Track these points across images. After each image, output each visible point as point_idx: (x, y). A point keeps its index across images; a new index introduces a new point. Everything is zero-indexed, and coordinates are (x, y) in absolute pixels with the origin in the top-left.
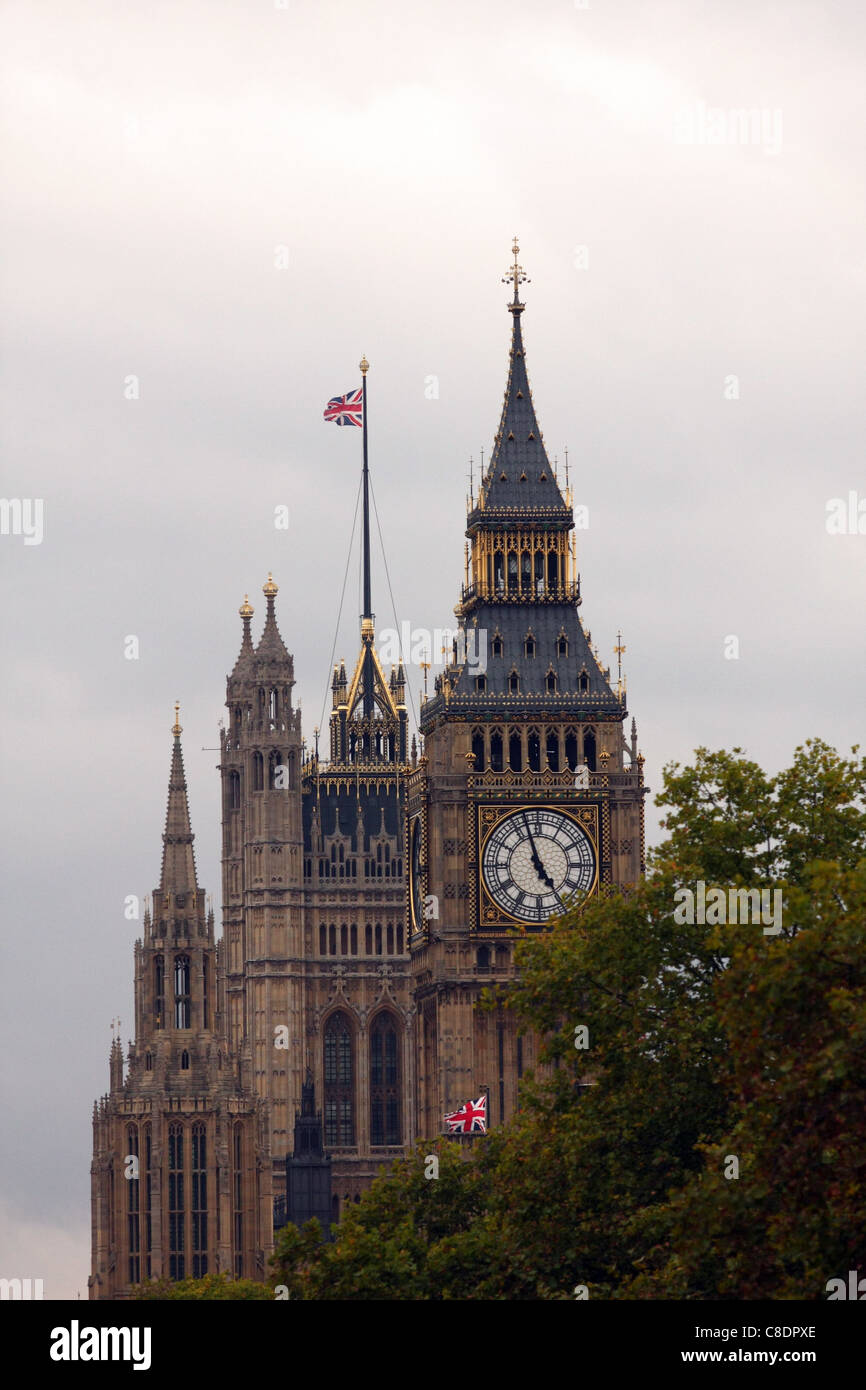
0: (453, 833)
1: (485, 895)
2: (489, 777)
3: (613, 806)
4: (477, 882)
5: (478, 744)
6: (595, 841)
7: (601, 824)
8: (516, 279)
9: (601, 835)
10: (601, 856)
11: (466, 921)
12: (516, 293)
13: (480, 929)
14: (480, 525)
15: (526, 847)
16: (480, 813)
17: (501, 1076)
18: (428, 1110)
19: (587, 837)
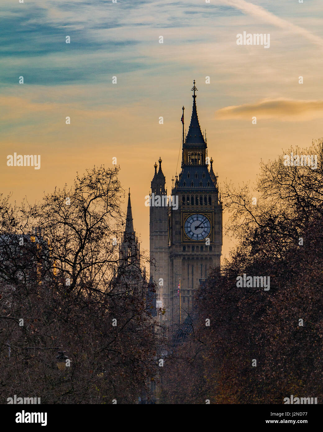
0: (178, 220)
1: (185, 234)
2: (186, 206)
3: (215, 213)
4: (183, 231)
6: (211, 222)
7: (212, 218)
8: (194, 89)
9: (212, 220)
10: (212, 225)
11: (180, 240)
12: (194, 93)
13: (184, 242)
14: (186, 147)
16: (184, 215)
17: (188, 276)
18: (172, 284)
19: (209, 221)
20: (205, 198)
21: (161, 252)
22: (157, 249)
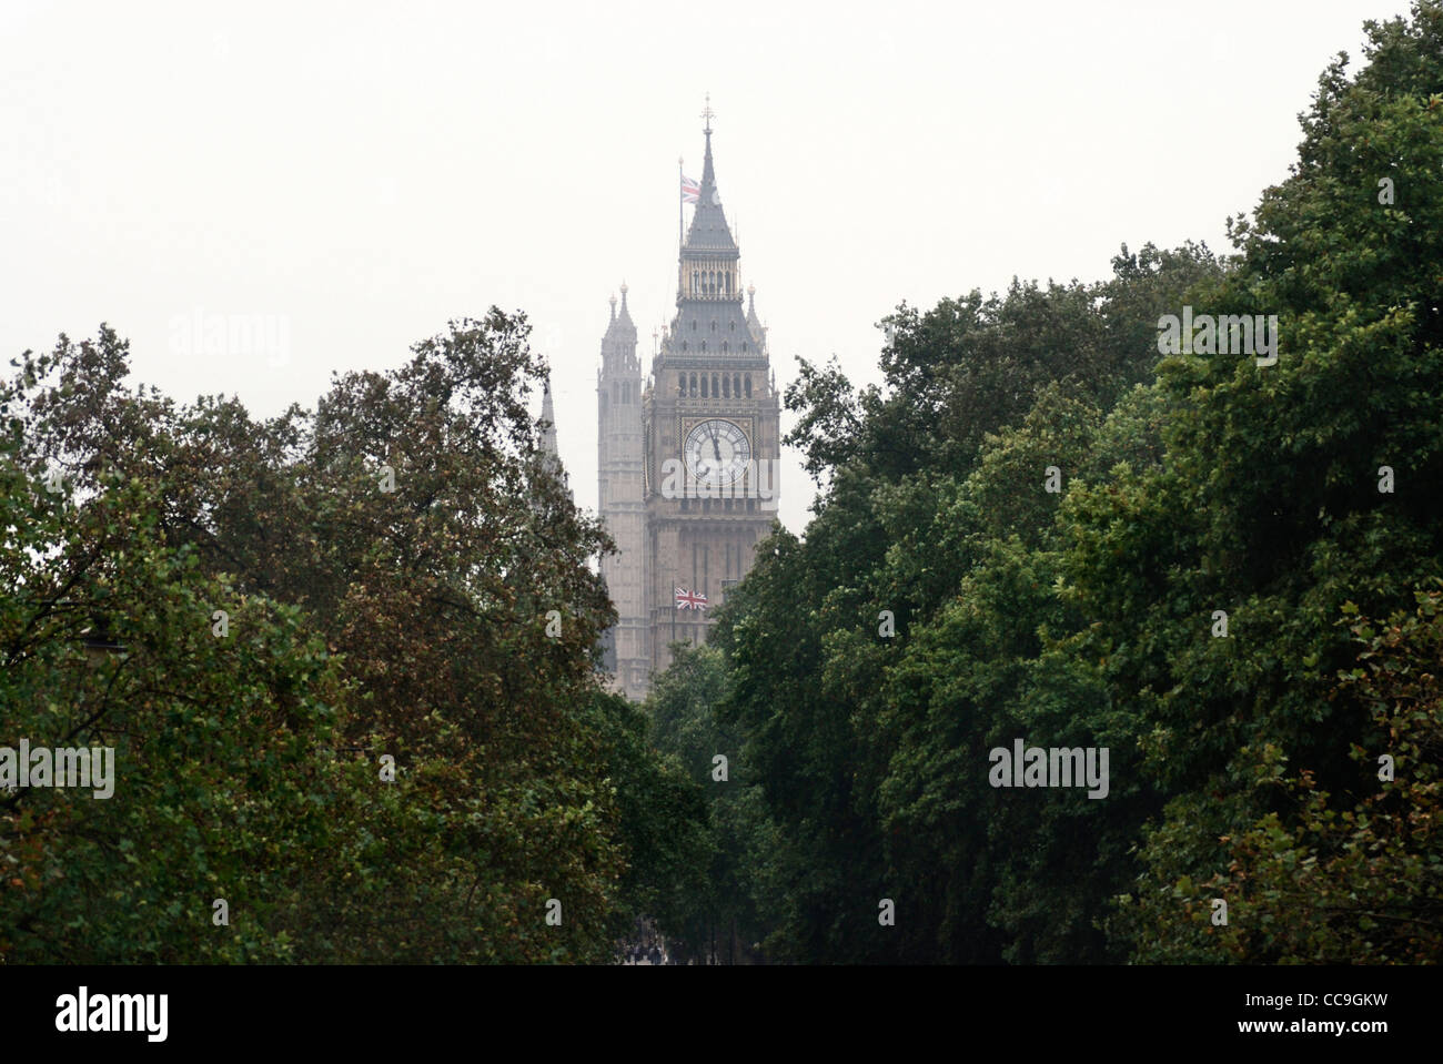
0: (667, 433)
2: (689, 402)
3: (761, 419)
5: (682, 382)
6: (750, 439)
7: (754, 429)
8: (708, 115)
9: (754, 435)
10: (753, 448)
12: (708, 124)
14: (687, 255)
15: (709, 443)
16: (683, 421)
17: (696, 572)
18: (655, 592)
19: (745, 436)
20: (737, 382)
21: (627, 514)
22: (616, 504)
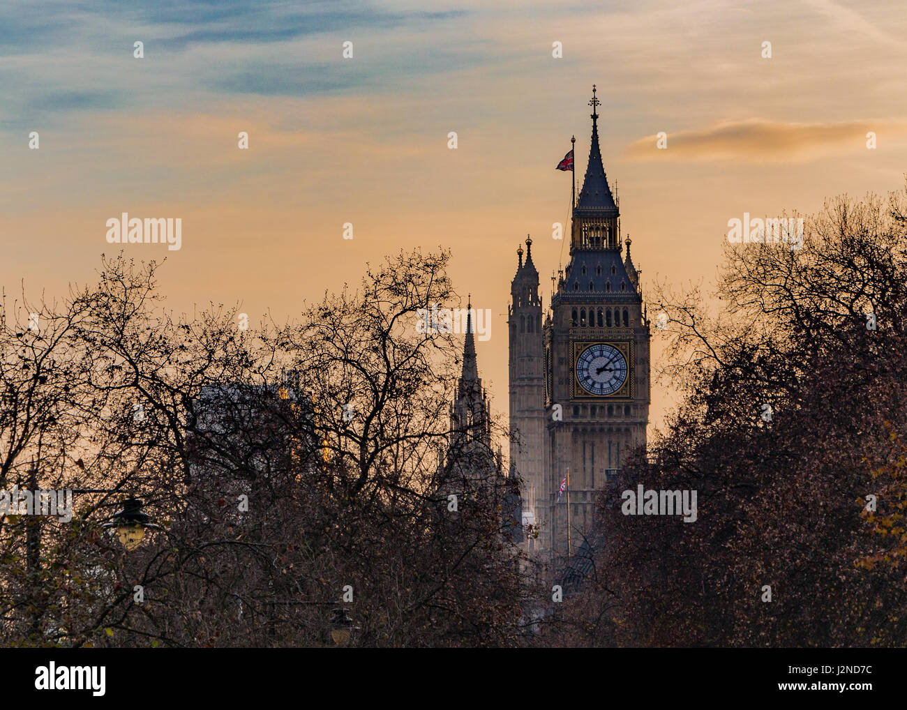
0: (563, 355)
1: (577, 383)
2: (579, 330)
3: (636, 343)
4: (574, 377)
5: (574, 315)
6: (627, 359)
7: (630, 351)
8: (595, 102)
9: (630, 356)
10: (630, 366)
11: (569, 394)
12: (595, 110)
13: (575, 398)
14: (579, 215)
15: (596, 361)
16: (575, 346)
17: (584, 464)
18: (553, 479)
19: (623, 357)
20: (617, 314)
21: (531, 419)
22: (523, 411)
